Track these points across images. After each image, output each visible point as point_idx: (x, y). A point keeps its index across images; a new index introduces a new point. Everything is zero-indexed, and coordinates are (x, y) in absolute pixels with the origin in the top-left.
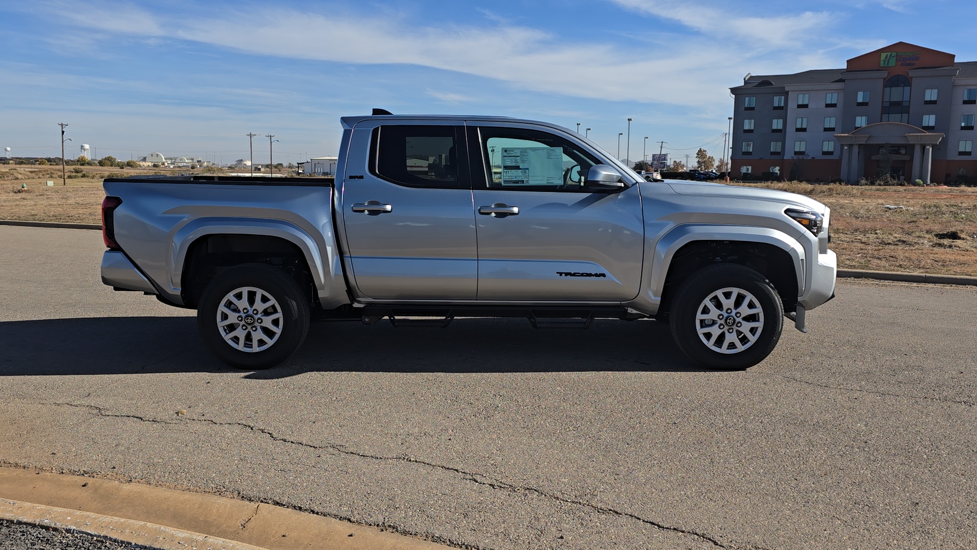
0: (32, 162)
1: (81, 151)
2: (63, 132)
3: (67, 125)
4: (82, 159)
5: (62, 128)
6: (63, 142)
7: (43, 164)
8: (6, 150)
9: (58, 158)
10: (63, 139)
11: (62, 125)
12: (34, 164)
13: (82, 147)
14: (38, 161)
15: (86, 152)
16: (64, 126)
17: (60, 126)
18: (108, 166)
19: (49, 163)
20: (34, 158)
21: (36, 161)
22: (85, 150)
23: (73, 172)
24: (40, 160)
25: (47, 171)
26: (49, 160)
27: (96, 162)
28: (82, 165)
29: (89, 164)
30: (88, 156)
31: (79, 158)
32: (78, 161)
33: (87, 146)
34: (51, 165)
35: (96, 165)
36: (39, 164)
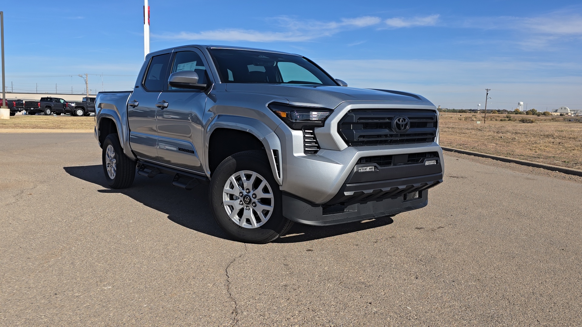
0: (489, 112)
1: (518, 106)
2: (487, 94)
3: (490, 90)
4: (517, 110)
6: (487, 99)
7: (495, 113)
8: (478, 105)
9: (504, 110)
10: (487, 98)
12: (490, 113)
13: (519, 103)
14: (492, 112)
15: (520, 107)
16: (488, 91)
17: (486, 91)
18: (531, 114)
19: (498, 113)
20: (491, 110)
21: (491, 112)
22: (520, 105)
23: (505, 117)
24: (493, 111)
25: (491, 116)
26: (499, 111)
27: (525, 112)
28: (516, 114)
29: (520, 113)
30: (521, 109)
31: (515, 110)
32: (514, 111)
33: (522, 103)
34: (499, 113)
35: (524, 114)
36: (493, 113)
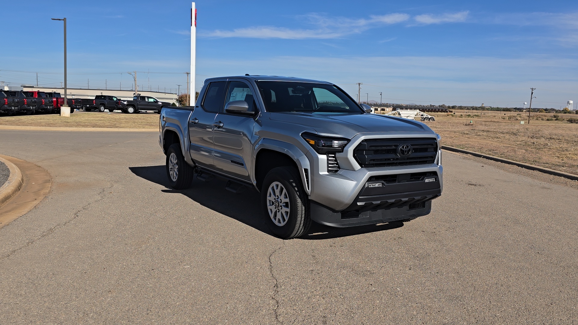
0: (536, 111)
1: (567, 105)
2: (532, 93)
3: (535, 89)
4: (565, 109)
5: (532, 91)
6: (531, 99)
7: (541, 112)
8: (524, 104)
9: (552, 109)
10: (531, 97)
11: (532, 89)
12: (537, 112)
13: (568, 102)
14: (539, 110)
15: (570, 106)
16: (533, 90)
17: (531, 90)
19: (545, 112)
20: (538, 109)
21: (538, 110)
22: (570, 104)
23: (552, 117)
24: (540, 110)
25: (538, 116)
26: (546, 110)
27: (574, 112)
28: (565, 113)
29: (570, 112)
30: (570, 108)
31: (564, 109)
32: (563, 111)
33: (571, 102)
34: (546, 112)
35: (573, 113)
36: (539, 112)
